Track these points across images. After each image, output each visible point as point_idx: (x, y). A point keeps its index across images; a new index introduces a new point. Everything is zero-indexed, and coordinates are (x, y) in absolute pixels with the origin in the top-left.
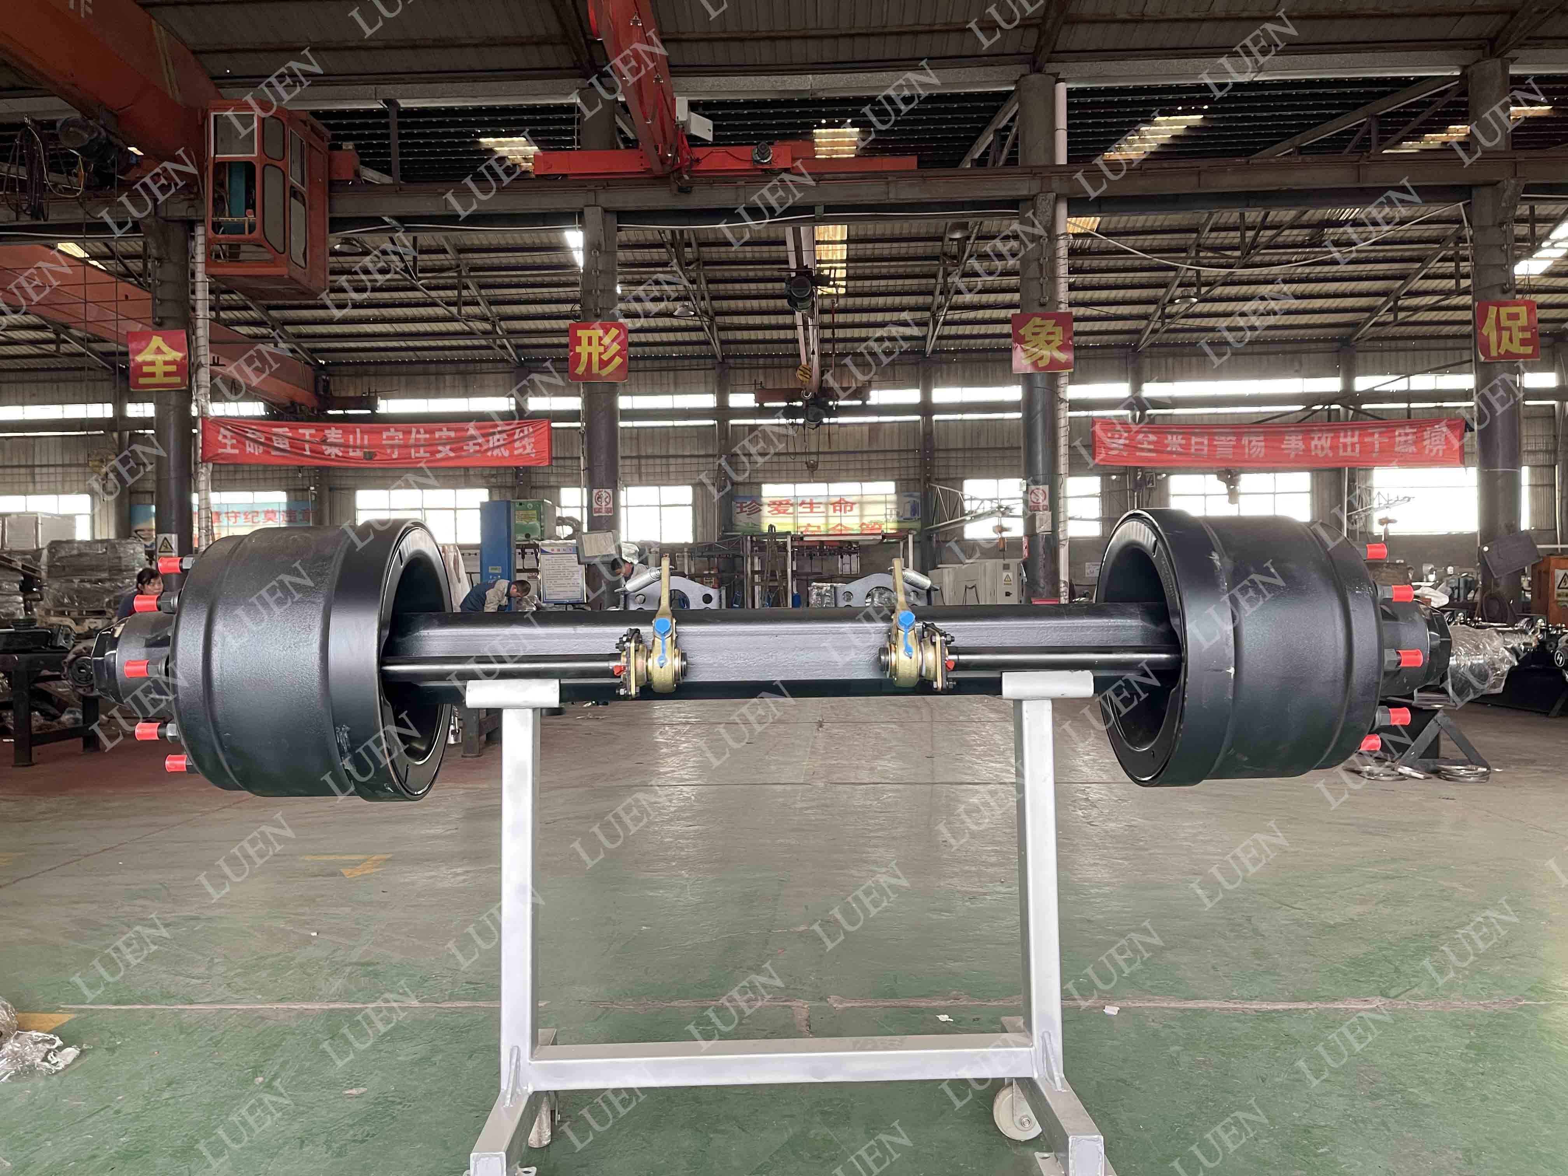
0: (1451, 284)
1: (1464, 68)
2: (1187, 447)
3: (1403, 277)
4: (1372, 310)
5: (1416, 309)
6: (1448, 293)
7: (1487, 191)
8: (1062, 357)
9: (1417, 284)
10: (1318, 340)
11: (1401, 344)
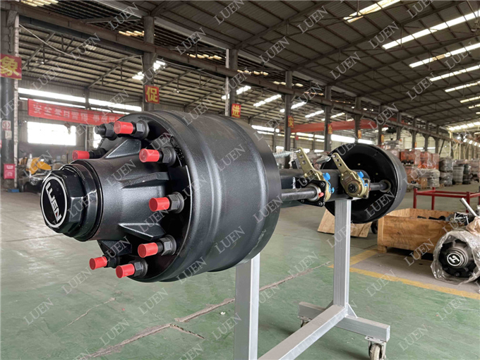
0: (119, 77)
1: (143, 17)
2: (62, 114)
3: (105, 72)
4: (95, 79)
5: (108, 82)
6: (118, 80)
7: (148, 54)
8: (17, 74)
9: (109, 75)
10: (78, 85)
11: (102, 91)
